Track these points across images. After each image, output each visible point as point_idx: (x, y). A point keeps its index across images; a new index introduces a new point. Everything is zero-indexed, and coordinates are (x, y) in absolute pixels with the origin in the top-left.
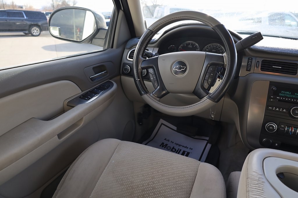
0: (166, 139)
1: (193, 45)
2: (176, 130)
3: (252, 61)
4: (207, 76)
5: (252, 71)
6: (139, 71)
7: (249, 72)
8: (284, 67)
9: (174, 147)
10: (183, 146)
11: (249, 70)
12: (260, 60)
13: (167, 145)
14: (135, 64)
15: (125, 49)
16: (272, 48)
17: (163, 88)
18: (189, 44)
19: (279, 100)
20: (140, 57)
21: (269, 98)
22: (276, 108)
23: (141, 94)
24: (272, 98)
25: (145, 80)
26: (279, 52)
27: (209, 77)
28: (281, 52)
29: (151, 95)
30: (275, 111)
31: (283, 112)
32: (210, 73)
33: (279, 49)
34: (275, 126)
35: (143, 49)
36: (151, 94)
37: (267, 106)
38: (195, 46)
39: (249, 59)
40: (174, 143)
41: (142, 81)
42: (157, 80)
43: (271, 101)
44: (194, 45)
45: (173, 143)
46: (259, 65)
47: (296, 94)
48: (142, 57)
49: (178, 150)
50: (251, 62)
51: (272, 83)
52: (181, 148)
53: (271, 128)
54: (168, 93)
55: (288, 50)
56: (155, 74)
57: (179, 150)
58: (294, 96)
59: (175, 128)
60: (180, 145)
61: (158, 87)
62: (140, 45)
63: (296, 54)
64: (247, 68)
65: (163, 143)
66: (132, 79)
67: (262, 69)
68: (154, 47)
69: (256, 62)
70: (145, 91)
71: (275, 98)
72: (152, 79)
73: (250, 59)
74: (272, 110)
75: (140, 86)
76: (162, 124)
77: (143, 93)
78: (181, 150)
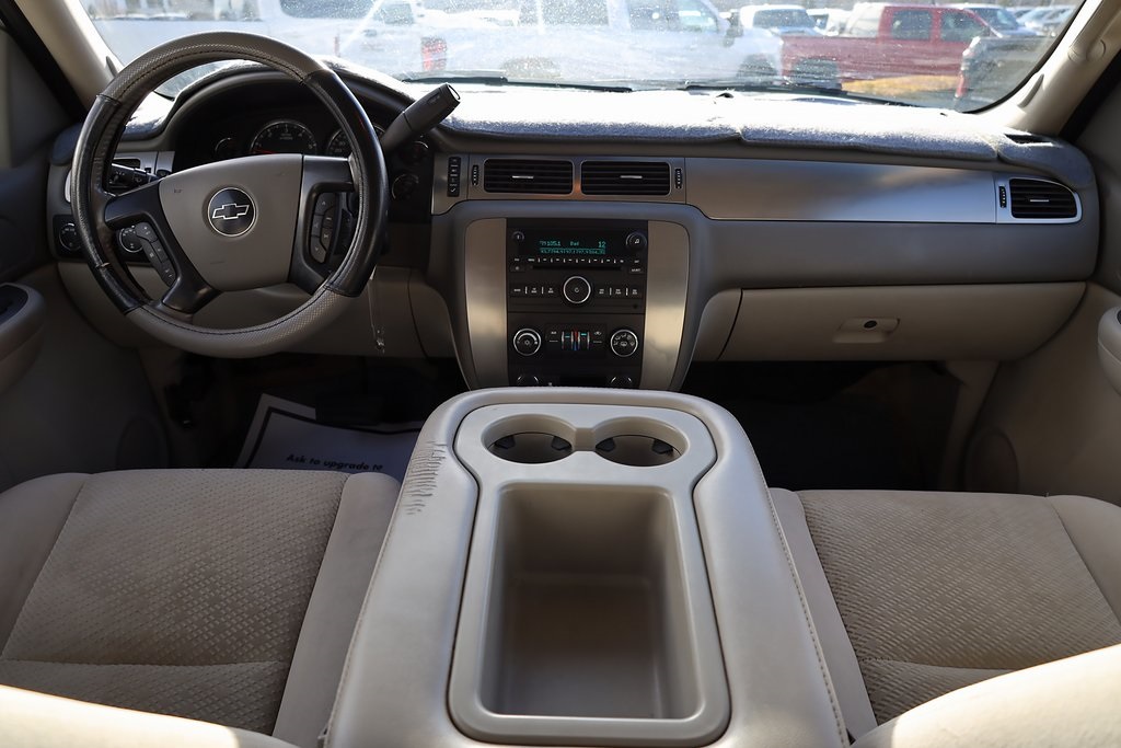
0: (292, 456)
1: (294, 131)
2: (314, 418)
3: (459, 165)
4: (316, 225)
5: (462, 196)
6: (102, 236)
7: (454, 200)
8: (542, 174)
10: (352, 466)
11: (456, 194)
12: (481, 163)
14: (83, 215)
15: (52, 167)
16: (504, 125)
17: (193, 278)
18: (281, 129)
19: (536, 266)
20: (96, 188)
21: (510, 263)
22: (530, 290)
23: (124, 310)
24: (517, 264)
25: (131, 265)
26: (523, 135)
27: (322, 226)
28: (529, 135)
29: (160, 306)
30: (530, 295)
31: (547, 295)
32: (324, 216)
33: (521, 126)
34: (537, 338)
35: (98, 161)
36: (158, 304)
37: (510, 287)
38: (300, 135)
39: (450, 163)
40: (322, 462)
41: (119, 269)
42: (170, 258)
43: (517, 272)
44: (300, 130)
45: (317, 463)
46: (477, 175)
47: (572, 243)
48: (104, 187)
50: (458, 169)
51: (513, 224)
53: (527, 343)
54: (215, 293)
55: (545, 126)
56: (159, 238)
58: (569, 251)
59: (310, 412)
60: (340, 466)
61: (179, 279)
62: (86, 150)
63: (563, 136)
64: (450, 188)
66: (85, 268)
67: (489, 187)
68: (158, 150)
69: (471, 167)
70: (136, 298)
71: (523, 263)
72: (152, 255)
73: (455, 164)
74: (521, 295)
75: (113, 286)
76: (271, 410)
77: (129, 305)
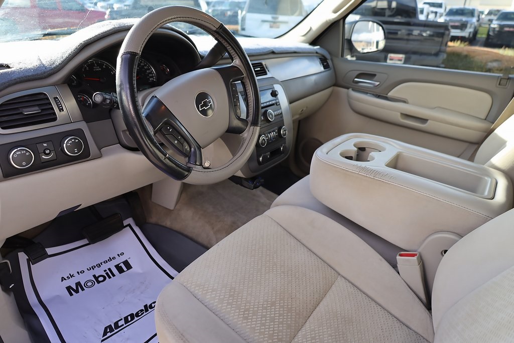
0: (62, 278)
1: (100, 65)
9: (94, 276)
10: (106, 262)
13: (78, 284)
18: (93, 64)
38: (104, 67)
40: (86, 271)
45: (83, 272)
49: (107, 274)
52: (105, 267)
53: (263, 141)
56: (177, 131)
57: (108, 271)
60: (99, 266)
65: (69, 289)
78: (110, 269)
